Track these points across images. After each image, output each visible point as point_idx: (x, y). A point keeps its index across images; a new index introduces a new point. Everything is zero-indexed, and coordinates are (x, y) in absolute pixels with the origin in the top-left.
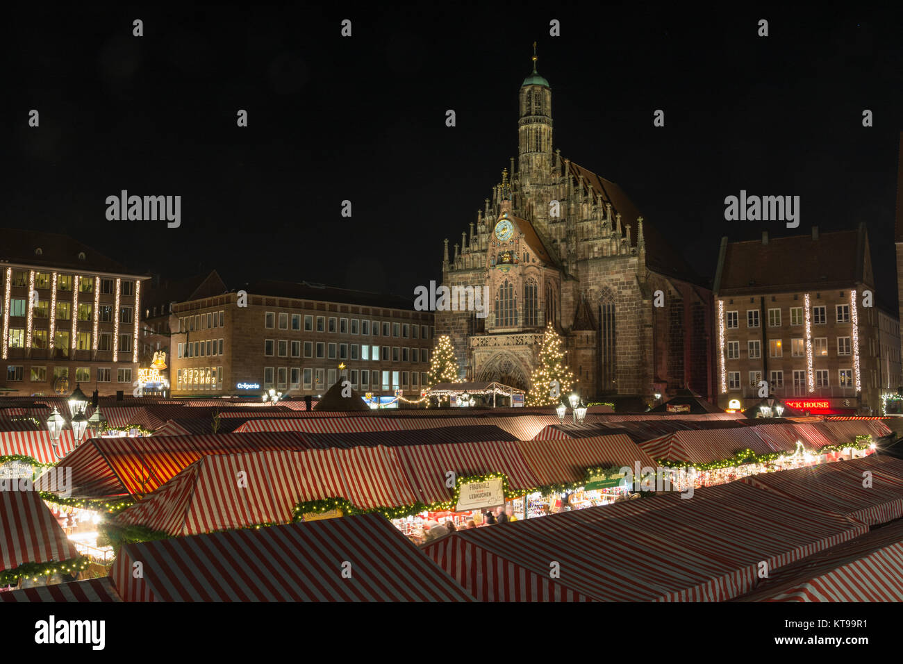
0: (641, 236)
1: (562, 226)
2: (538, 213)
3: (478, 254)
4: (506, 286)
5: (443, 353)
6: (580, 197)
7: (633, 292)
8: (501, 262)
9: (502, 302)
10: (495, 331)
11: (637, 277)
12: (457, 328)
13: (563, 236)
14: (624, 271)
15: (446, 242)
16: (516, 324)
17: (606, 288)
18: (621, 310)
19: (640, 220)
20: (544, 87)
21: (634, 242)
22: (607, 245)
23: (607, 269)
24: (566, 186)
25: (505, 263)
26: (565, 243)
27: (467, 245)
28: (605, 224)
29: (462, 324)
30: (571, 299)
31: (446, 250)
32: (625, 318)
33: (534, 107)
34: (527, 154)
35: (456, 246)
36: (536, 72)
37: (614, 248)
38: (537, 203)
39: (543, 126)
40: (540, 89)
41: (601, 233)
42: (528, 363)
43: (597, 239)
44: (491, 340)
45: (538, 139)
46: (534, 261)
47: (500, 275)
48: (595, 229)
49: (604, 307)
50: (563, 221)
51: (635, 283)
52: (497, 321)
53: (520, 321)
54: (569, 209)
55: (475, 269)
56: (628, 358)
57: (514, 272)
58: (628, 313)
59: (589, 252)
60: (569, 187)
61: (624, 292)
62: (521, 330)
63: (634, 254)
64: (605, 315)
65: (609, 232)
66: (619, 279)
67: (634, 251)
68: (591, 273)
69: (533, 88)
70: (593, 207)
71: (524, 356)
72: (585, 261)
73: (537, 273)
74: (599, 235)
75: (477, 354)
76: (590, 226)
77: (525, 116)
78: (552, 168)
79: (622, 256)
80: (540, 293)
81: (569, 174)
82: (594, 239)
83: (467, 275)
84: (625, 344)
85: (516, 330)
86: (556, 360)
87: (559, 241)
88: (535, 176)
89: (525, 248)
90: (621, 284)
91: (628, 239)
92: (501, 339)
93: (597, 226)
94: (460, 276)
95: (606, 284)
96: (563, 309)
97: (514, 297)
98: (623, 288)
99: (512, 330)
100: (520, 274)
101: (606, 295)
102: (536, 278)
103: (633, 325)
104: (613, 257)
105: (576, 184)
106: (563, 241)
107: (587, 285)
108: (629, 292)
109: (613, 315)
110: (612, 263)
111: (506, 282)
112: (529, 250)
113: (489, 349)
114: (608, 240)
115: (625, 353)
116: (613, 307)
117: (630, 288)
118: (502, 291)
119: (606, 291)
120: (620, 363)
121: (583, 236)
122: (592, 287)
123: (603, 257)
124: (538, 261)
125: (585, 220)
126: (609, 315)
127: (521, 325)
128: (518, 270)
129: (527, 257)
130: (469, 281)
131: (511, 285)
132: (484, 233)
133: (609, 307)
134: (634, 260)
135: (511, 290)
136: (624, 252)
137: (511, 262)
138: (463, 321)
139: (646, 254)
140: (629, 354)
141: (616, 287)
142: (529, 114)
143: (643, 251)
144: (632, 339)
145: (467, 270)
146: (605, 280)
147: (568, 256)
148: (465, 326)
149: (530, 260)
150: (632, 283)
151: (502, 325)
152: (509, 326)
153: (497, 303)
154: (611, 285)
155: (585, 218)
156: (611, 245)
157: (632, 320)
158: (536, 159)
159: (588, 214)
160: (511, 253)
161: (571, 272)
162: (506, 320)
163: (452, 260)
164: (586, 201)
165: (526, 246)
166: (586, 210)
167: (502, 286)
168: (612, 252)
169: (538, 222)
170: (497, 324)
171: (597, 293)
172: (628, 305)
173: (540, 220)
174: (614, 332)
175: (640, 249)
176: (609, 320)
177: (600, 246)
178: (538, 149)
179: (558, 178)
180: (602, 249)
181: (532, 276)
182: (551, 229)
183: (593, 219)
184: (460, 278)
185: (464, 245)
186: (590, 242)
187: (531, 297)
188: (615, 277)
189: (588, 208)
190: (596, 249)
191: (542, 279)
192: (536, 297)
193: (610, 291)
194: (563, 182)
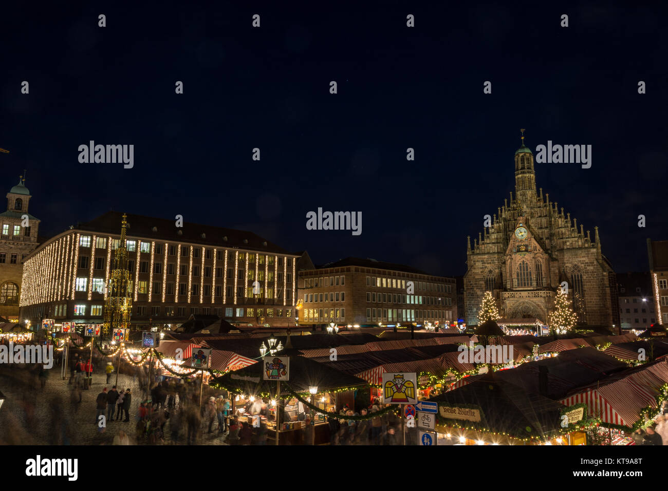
0: (597, 237)
1: (546, 231)
2: (532, 223)
3: (490, 245)
4: (523, 264)
5: (488, 301)
6: (556, 215)
7: (594, 268)
8: (519, 251)
9: (521, 273)
10: (518, 289)
11: (597, 260)
12: (478, 286)
13: (547, 236)
14: (588, 256)
15: (469, 238)
16: (531, 285)
17: (576, 265)
18: (587, 277)
19: (597, 228)
20: (530, 154)
21: (593, 240)
22: (576, 241)
23: (576, 255)
24: (548, 208)
25: (523, 251)
26: (549, 240)
27: (483, 239)
28: (573, 230)
29: (482, 284)
30: (557, 271)
31: (469, 242)
32: (590, 282)
33: (526, 165)
34: (524, 191)
35: (475, 240)
36: (524, 145)
37: (580, 243)
38: (532, 217)
39: (532, 175)
40: (528, 155)
41: (571, 235)
42: (543, 307)
43: (568, 238)
44: (518, 294)
45: (530, 182)
46: (539, 251)
47: (518, 258)
48: (567, 232)
49: (575, 276)
50: (547, 228)
51: (595, 263)
52: (518, 283)
53: (534, 284)
54: (551, 221)
55: (488, 253)
56: (592, 304)
57: (528, 257)
58: (592, 279)
59: (564, 245)
60: (550, 210)
61: (588, 268)
62: (535, 288)
63: (593, 247)
64: (576, 280)
65: (576, 235)
66: (585, 261)
67: (593, 245)
68: (566, 257)
69: (525, 154)
70: (565, 221)
71: (539, 303)
72: (562, 250)
73: (542, 258)
74: (570, 236)
75: (507, 302)
76: (564, 231)
77: (521, 169)
78: (538, 198)
79: (586, 248)
80: (543, 268)
81: (549, 202)
82: (567, 238)
83: (484, 257)
84: (591, 296)
85: (532, 289)
86: (566, 306)
87: (544, 238)
88: (529, 203)
89: (534, 243)
90: (586, 263)
91: (589, 238)
92: (524, 294)
93: (568, 231)
94: (479, 257)
95: (576, 263)
96: (552, 277)
97: (529, 270)
98: (588, 266)
99: (529, 289)
100: (533, 258)
101: (576, 269)
102: (541, 260)
103: (595, 286)
104: (580, 248)
105: (554, 207)
106: (547, 238)
107: (564, 263)
108: (592, 268)
109: (581, 280)
110: (580, 252)
111: (523, 262)
112: (537, 244)
113: (516, 299)
114: (576, 239)
115: (591, 302)
116: (581, 275)
117: (592, 266)
118: (521, 267)
119: (576, 267)
120: (588, 307)
121: (559, 236)
122: (567, 265)
123: (573, 248)
124: (541, 250)
125: (560, 228)
126: (578, 280)
127: (535, 286)
128: (532, 255)
129: (535, 248)
130: (485, 260)
131: (527, 264)
132: (493, 233)
133: (578, 276)
134: (594, 250)
135: (527, 267)
136: (586, 245)
137: (526, 251)
138: (483, 282)
139: (601, 247)
140: (593, 302)
141: (583, 265)
142: (523, 168)
143: (599, 245)
144: (596, 294)
145: (484, 254)
146: (576, 261)
147: (551, 247)
148: (484, 285)
149: (538, 250)
150: (593, 263)
151: (522, 285)
152: (526, 286)
153: (518, 274)
154: (580, 264)
155: (560, 226)
156: (578, 242)
157: (594, 284)
158: (529, 193)
159: (562, 224)
160: (526, 246)
161: (554, 256)
162: (525, 283)
163: (473, 248)
164: (560, 217)
165: (535, 242)
166: (561, 222)
167: (520, 264)
168: (579, 245)
169: (532, 228)
170: (518, 285)
171: (570, 268)
172: (591, 275)
173: (533, 227)
174: (582, 290)
175: (598, 244)
176: (579, 283)
177: (570, 242)
178: (530, 188)
179: (542, 204)
180: (572, 244)
181: (539, 258)
182: (539, 232)
183: (565, 227)
184: (479, 258)
185: (480, 240)
186: (564, 240)
187: (539, 270)
188: (584, 259)
189: (561, 221)
190: (568, 244)
191: (544, 260)
192: (541, 270)
193: (578, 267)
194: (545, 206)
